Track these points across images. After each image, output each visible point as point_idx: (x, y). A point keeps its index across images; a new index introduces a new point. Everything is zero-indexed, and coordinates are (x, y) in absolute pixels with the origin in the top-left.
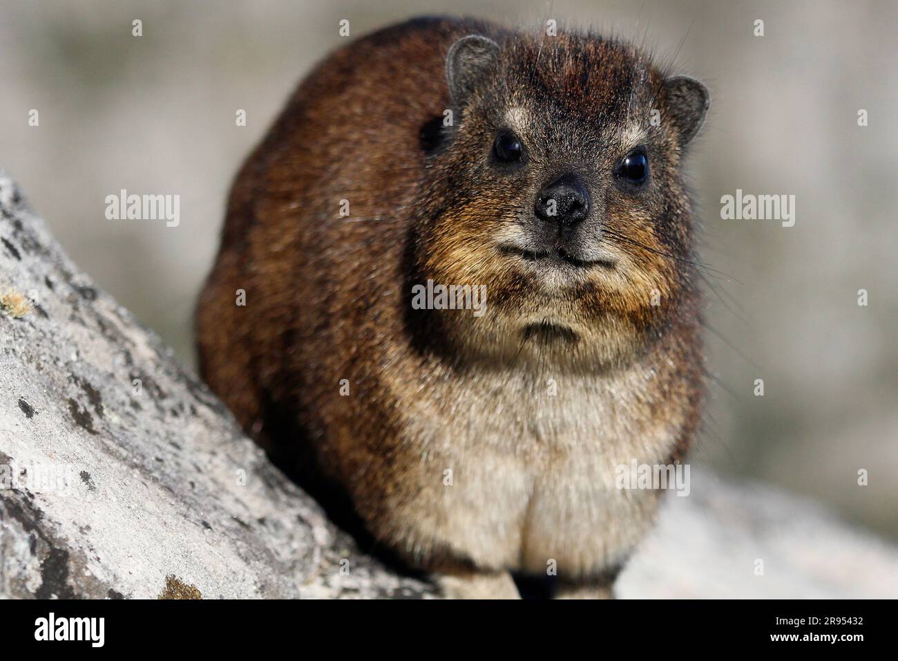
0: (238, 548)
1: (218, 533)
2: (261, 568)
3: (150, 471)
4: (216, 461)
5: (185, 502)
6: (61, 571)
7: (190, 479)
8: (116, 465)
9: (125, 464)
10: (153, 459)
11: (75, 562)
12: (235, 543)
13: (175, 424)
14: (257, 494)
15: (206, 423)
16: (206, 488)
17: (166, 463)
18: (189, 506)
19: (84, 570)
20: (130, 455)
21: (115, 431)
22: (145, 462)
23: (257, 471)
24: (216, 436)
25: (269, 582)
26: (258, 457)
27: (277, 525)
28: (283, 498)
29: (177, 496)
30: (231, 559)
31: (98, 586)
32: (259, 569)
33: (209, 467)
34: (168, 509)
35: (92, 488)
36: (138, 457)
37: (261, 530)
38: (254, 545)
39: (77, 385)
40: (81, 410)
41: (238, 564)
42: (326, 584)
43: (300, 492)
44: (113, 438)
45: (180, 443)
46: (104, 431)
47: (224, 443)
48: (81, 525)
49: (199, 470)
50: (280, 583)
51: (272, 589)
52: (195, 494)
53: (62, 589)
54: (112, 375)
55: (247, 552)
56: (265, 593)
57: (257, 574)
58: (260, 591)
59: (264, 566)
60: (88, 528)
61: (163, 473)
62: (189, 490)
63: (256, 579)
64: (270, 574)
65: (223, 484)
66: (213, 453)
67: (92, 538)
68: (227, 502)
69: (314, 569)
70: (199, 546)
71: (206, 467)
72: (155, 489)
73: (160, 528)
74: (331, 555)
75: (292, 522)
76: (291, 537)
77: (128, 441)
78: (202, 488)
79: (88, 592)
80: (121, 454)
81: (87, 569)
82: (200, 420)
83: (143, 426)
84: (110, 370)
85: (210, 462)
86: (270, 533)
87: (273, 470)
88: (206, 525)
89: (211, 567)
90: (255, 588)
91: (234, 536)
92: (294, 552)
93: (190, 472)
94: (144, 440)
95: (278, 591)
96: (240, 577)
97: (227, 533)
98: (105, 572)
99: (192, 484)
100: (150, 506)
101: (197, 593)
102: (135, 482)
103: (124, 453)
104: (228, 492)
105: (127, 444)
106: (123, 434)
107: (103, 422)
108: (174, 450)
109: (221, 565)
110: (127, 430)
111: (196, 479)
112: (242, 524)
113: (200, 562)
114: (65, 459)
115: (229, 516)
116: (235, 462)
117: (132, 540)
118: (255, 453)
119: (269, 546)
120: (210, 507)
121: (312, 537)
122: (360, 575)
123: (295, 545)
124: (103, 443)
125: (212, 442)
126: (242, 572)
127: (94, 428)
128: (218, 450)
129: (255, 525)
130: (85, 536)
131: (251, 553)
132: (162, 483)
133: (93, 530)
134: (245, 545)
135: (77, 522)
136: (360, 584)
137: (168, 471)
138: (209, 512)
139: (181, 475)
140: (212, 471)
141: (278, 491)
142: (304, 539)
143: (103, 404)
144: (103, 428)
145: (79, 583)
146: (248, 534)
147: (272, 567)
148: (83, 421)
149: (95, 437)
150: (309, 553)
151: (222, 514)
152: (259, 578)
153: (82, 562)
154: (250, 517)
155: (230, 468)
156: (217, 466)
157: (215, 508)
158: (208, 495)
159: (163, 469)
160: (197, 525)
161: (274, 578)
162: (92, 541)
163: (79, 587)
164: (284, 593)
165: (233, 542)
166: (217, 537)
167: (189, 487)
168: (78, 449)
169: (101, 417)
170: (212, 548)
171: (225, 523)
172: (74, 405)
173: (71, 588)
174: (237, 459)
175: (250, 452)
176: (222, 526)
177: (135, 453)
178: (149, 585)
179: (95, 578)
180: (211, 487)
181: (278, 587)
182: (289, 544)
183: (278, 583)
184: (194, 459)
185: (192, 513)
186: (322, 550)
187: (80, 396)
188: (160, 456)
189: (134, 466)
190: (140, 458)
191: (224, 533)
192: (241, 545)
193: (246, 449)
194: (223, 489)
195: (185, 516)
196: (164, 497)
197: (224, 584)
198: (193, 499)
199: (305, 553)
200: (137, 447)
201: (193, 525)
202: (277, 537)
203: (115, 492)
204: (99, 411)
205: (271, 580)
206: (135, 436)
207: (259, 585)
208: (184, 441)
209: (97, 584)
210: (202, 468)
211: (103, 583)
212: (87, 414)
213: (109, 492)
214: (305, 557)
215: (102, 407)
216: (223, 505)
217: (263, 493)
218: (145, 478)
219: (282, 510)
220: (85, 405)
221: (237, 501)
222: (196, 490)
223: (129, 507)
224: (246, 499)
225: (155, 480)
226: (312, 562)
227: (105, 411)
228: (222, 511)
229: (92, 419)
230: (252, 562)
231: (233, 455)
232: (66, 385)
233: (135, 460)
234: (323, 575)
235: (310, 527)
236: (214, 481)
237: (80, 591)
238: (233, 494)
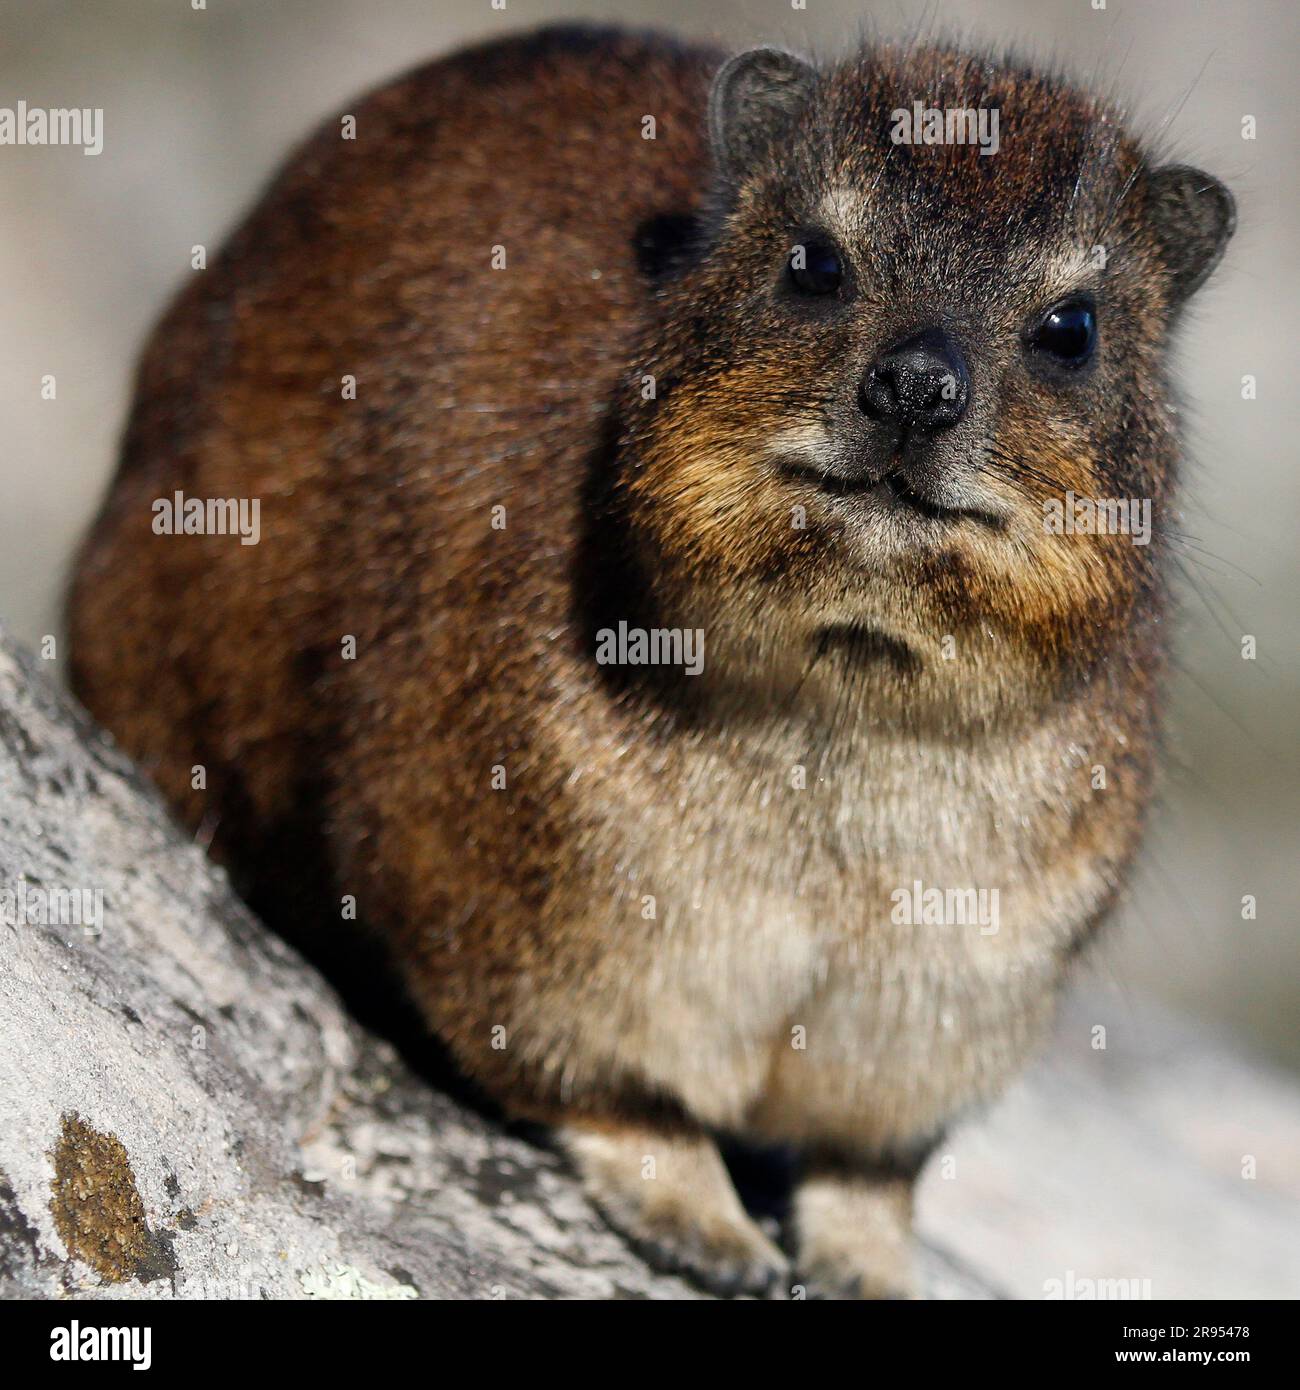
0: (191, 1064)
1: (155, 1034)
2: (236, 1105)
4: (137, 886)
5: (88, 967)
10: (21, 876)
12: (185, 1054)
13: (58, 809)
14: (216, 958)
15: (117, 810)
16: (122, 942)
17: (46, 885)
18: (97, 975)
23: (215, 910)
24: (136, 838)
25: (250, 1134)
26: (215, 882)
27: (255, 1022)
28: (266, 967)
29: (71, 954)
30: (181, 1085)
32: (232, 1109)
33: (125, 899)
34: (58, 980)
37: (227, 1029)
38: (219, 1059)
41: (193, 1096)
42: (345, 1145)
43: (292, 957)
45: (67, 848)
47: (152, 851)
49: (105, 904)
50: (272, 1137)
51: (258, 1149)
52: (103, 952)
55: (208, 1073)
56: (245, 1156)
57: (229, 1117)
58: (234, 1152)
59: (242, 1102)
62: (89, 943)
63: (228, 1127)
64: (252, 1118)
65: (152, 934)
66: (132, 872)
68: (163, 971)
69: (321, 1111)
70: (120, 1057)
71: (119, 899)
72: (30, 938)
73: (48, 1016)
74: (352, 1085)
75: (284, 1017)
76: (282, 1047)
78: (114, 941)
82: (105, 804)
85: (126, 888)
86: (243, 1037)
87: (239, 911)
88: (131, 1015)
89: (143, 1099)
90: (225, 1145)
91: (183, 1040)
92: (287, 1077)
95: (267, 1154)
96: (198, 1122)
97: (168, 1031)
100: (24, 970)
101: (120, 1151)
104: (161, 951)
108: (57, 861)
109: (162, 1096)
112: (193, 1015)
113: (123, 1088)
115: (169, 1000)
116: (172, 891)
118: (209, 875)
119: (244, 1063)
120: (132, 979)
121: (321, 1049)
122: (412, 1130)
123: (290, 1063)
125: (129, 848)
126: (201, 1112)
128: (139, 865)
129: (216, 1019)
131: (215, 1076)
134: (204, 1059)
136: (412, 1146)
138: (132, 988)
140: (130, 907)
141: (254, 952)
142: (305, 1053)
146: (207, 1036)
147: (257, 1104)
150: (314, 1081)
151: (156, 994)
152: (233, 1125)
154: (206, 1001)
155: (164, 902)
156: (138, 898)
157: (143, 982)
158: (126, 955)
160: (114, 1014)
161: (260, 1127)
164: (278, 1158)
165: (182, 1051)
166: (152, 1039)
170: (144, 1062)
171: (161, 1011)
174: (177, 885)
175: (200, 875)
176: (156, 1017)
178: (29, 1130)
180: (131, 939)
181: (269, 1145)
182: (277, 1060)
183: (267, 1138)
185: (103, 990)
186: (338, 1074)
188: (34, 872)
191: (162, 1032)
192: (197, 1058)
193: (191, 867)
194: (152, 945)
195: (89, 995)
196: (46, 956)
197: (167, 1134)
198: (101, 962)
199: (306, 1079)
201: (105, 1012)
202: (256, 1046)
205: (254, 1130)
207: (233, 1139)
208: (74, 845)
210: (111, 900)
214: (306, 1088)
216: (157, 976)
217: (227, 954)
219: (265, 993)
221: (180, 969)
222: (102, 944)
224: (196, 966)
226: (317, 1099)
228: (156, 989)
230: (220, 1094)
231: (168, 877)
234: (338, 1127)
235: (318, 1029)
236: (136, 927)
238: (171, 955)
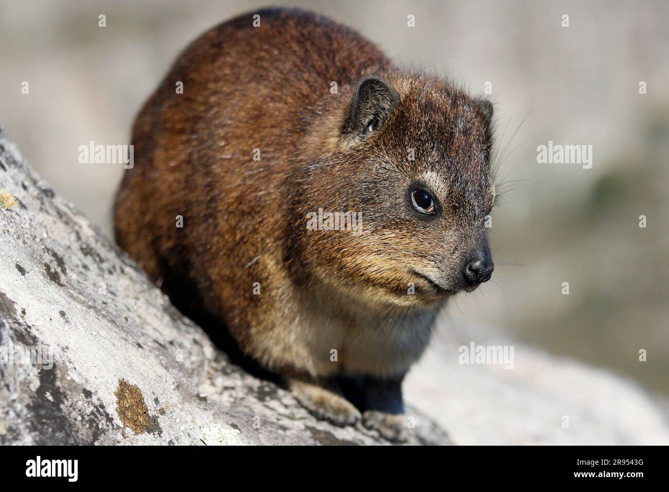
0: (160, 361)
1: (147, 351)
2: (176, 373)
3: (100, 311)
4: (139, 303)
5: (124, 331)
6: (52, 377)
7: (125, 315)
8: (79, 306)
9: (84, 305)
10: (101, 302)
11: (60, 371)
12: (158, 357)
13: (112, 279)
14: (167, 325)
15: (131, 279)
16: (135, 322)
17: (109, 305)
18: (127, 333)
19: (66, 375)
20: (87, 300)
21: (75, 284)
22: (96, 304)
23: (165, 310)
24: (138, 287)
25: (181, 383)
26: (165, 300)
27: (181, 346)
28: (183, 327)
29: (119, 327)
30: (157, 368)
31: (76, 387)
32: (175, 374)
33: (135, 308)
34: (115, 335)
35: (67, 322)
36: (91, 301)
37: (171, 349)
38: (169, 358)
39: (49, 254)
40: (53, 270)
41: (162, 371)
42: (213, 384)
43: (192, 323)
44: (74, 289)
45: (115, 292)
46: (68, 284)
47: (143, 291)
48: (63, 346)
49: (129, 310)
50: (189, 383)
51: (184, 387)
52: (129, 325)
53: (52, 389)
54: (69, 247)
55: (166, 363)
56: (180, 390)
57: (174, 377)
58: (176, 389)
59: (178, 372)
60: (67, 348)
61: (108, 312)
62: (124, 323)
63: (174, 381)
64: (181, 377)
65: (145, 318)
66: (137, 298)
67: (70, 354)
68: (149, 331)
69: (204, 374)
70: (137, 360)
71: (133, 307)
72: (104, 322)
73: (112, 347)
74: (214, 365)
75: (190, 344)
76: (190, 353)
77: (83, 290)
78: (133, 322)
79: (70, 391)
80: (80, 299)
81: (68, 375)
82: (127, 277)
83: (91, 281)
84: (68, 244)
85: (135, 304)
86: (177, 350)
87: (173, 309)
88: (140, 346)
89: (145, 373)
90: (173, 387)
91: (157, 353)
92: (192, 363)
93: (124, 310)
94: (93, 290)
95: (187, 389)
96: (164, 379)
97: (152, 350)
98: (80, 377)
99: (126, 319)
100: (103, 333)
101: (139, 390)
102: (92, 317)
103: (83, 299)
104: (148, 324)
105: (84, 292)
106: (80, 286)
107: (67, 278)
108: (112, 296)
109: (151, 372)
110: (82, 283)
111: (128, 316)
112: (160, 344)
113: (138, 370)
114: (49, 302)
115: (152, 340)
116: (151, 304)
117: (95, 356)
118: (162, 298)
119: (178, 359)
120: (139, 334)
121: (203, 353)
122: (235, 378)
123: (193, 358)
124: (69, 292)
125: (136, 291)
126: (165, 376)
127: (62, 282)
128: (139, 296)
129: (168, 346)
130: (65, 353)
131: (169, 364)
132: (109, 318)
133: (70, 350)
134: (165, 358)
135: (60, 344)
136: (235, 384)
137: (111, 310)
138: (139, 337)
139: (119, 313)
140: (137, 310)
141: (179, 323)
142: (198, 355)
143: (66, 266)
144: (67, 282)
145: (63, 384)
146: (165, 351)
147: (183, 372)
148: (54, 277)
149: (63, 288)
150: (202, 364)
151: (148, 338)
152: (176, 380)
153: (65, 370)
154: (164, 340)
155: (148, 308)
156: (140, 307)
157: (143, 334)
158: (137, 326)
159: (107, 309)
160: (134, 346)
161: (184, 380)
162: (71, 357)
163: (64, 387)
164: (191, 389)
165: (157, 356)
166: (147, 353)
167: (124, 320)
168: (56, 296)
169: (65, 275)
170: (145, 361)
171: (149, 344)
172: (48, 267)
173: (59, 388)
174: (152, 302)
175: (160, 299)
176: (148, 346)
177: (89, 298)
178: (108, 385)
179: (74, 381)
180: (138, 321)
181: (188, 386)
182: (189, 358)
183: (187, 383)
184: (125, 303)
185: (130, 338)
186: (209, 361)
187: (51, 261)
188: (105, 301)
189: (90, 307)
190: (93, 302)
191: (150, 350)
192: (162, 358)
193: (156, 296)
194: (145, 322)
195: (125, 340)
196: (110, 328)
197: (154, 384)
198: (129, 329)
199: (199, 363)
200: (90, 295)
201: (131, 345)
203: (82, 324)
204: (64, 271)
205: (183, 381)
206: (87, 287)
207: (176, 385)
208: (117, 291)
209: (75, 385)
210: (131, 308)
211: (79, 384)
212: (56, 273)
213: (78, 324)
214: (199, 366)
215: (65, 268)
216: (147, 332)
217: (170, 324)
218: (98, 315)
219: (184, 336)
220: (54, 267)
221: (155, 329)
222: (129, 323)
223: (92, 334)
224: (160, 328)
225: (104, 316)
226: (203, 370)
227: (68, 271)
228: (147, 336)
229: (60, 277)
230: (170, 370)
231: (149, 299)
232: (42, 254)
233: (90, 303)
234: (210, 379)
235: (202, 347)
236: (140, 317)
237: (64, 390)
238: (152, 325)
